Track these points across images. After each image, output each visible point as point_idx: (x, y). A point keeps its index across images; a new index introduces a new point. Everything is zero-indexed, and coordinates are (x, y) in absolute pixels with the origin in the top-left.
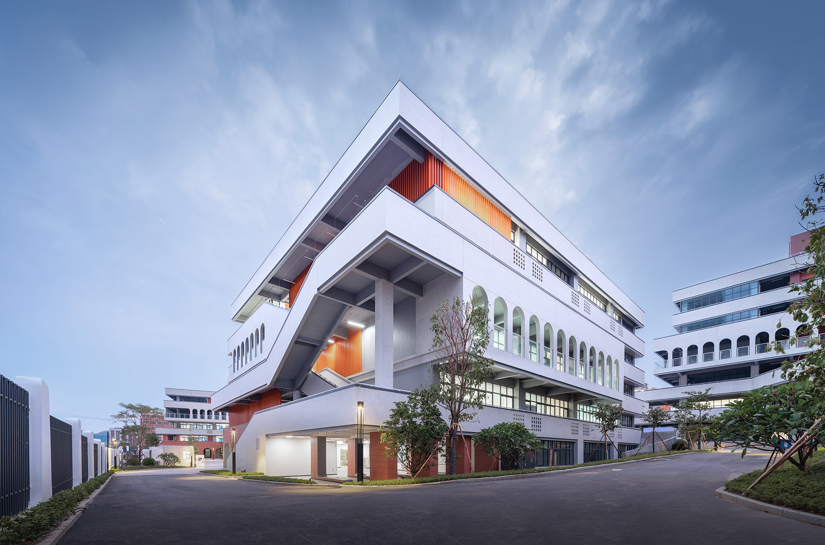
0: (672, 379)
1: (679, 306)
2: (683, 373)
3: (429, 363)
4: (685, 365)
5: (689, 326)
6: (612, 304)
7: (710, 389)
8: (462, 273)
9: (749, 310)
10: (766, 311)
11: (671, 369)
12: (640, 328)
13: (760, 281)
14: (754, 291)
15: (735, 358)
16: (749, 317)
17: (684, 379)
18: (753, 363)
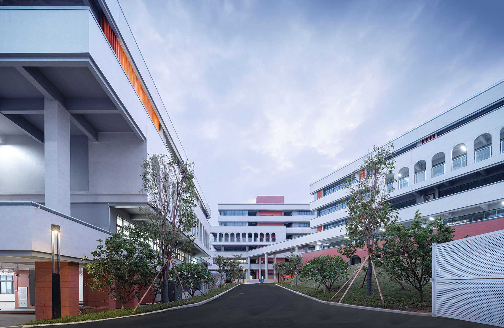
0: (218, 248)
1: (220, 212)
2: (223, 245)
3: (106, 203)
4: (224, 242)
5: (225, 223)
6: (200, 201)
7: (242, 254)
8: (145, 139)
9: (245, 222)
10: (251, 224)
11: (218, 243)
12: (209, 218)
13: (248, 211)
14: (247, 214)
15: (242, 242)
16: (245, 225)
17: (223, 248)
18: (247, 245)
